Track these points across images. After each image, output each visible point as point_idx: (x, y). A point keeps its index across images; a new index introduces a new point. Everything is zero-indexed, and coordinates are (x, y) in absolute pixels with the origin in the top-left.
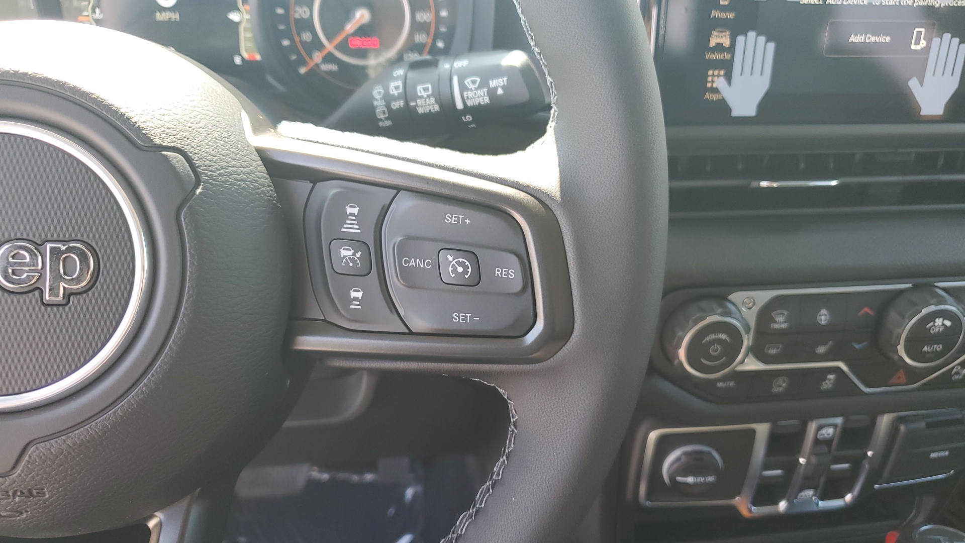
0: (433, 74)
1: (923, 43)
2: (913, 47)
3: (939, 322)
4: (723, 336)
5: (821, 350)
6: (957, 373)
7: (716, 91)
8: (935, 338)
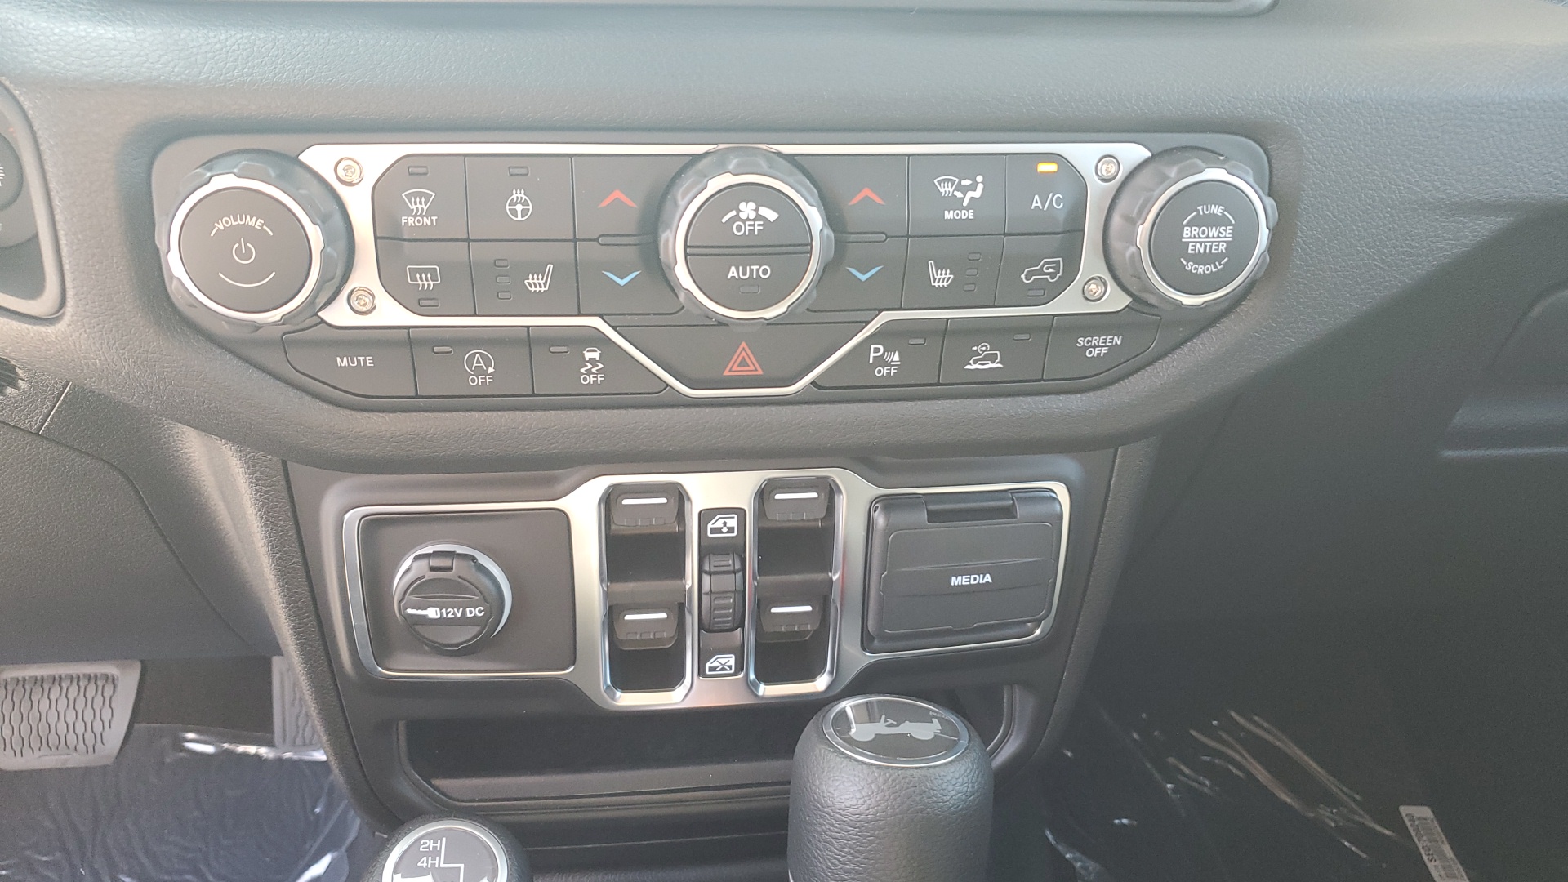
3: (747, 210)
5: (537, 284)
6: (881, 361)
8: (747, 250)
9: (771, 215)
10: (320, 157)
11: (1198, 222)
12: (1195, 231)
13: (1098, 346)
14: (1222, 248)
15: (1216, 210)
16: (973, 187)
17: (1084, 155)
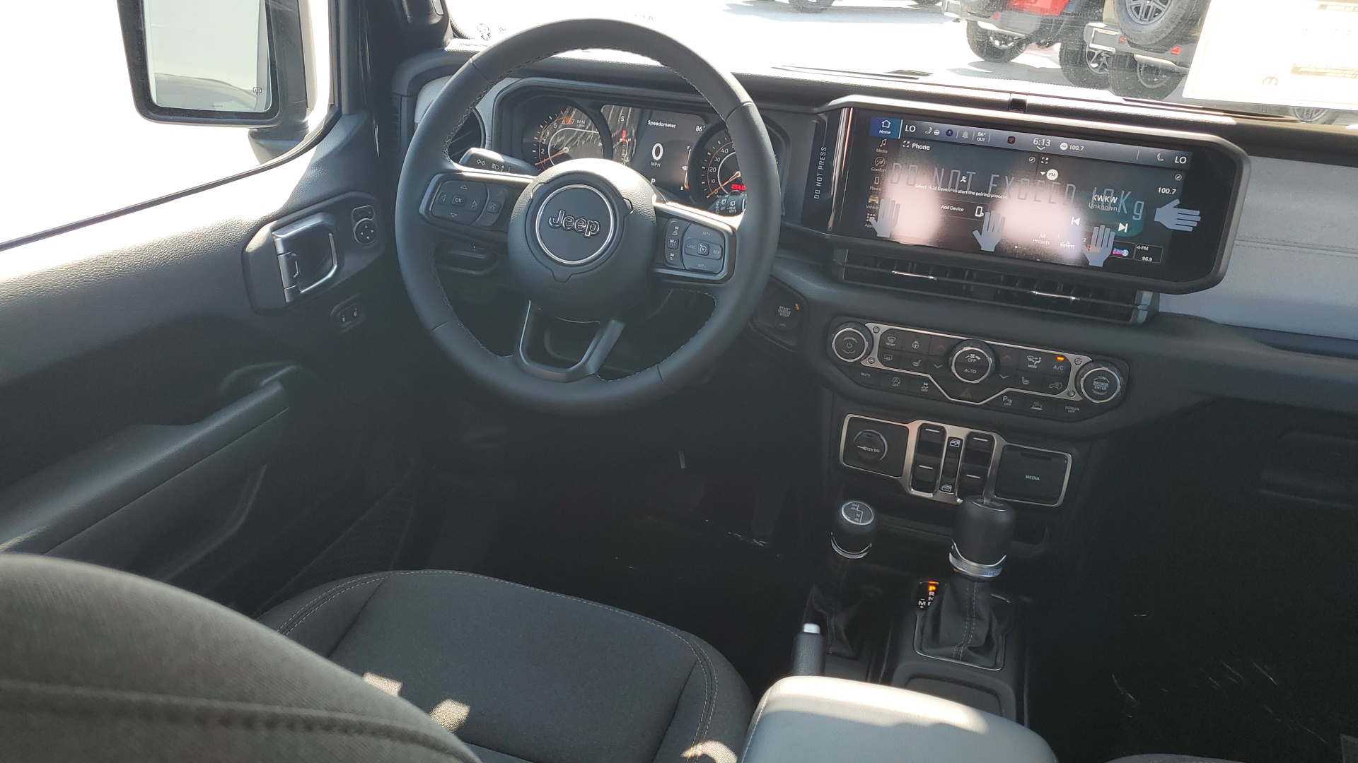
0: (736, 198)
1: (982, 214)
2: (976, 215)
3: (973, 356)
4: (854, 339)
5: (916, 364)
6: (1006, 401)
7: (869, 223)
8: (971, 366)
9: (979, 358)
10: (870, 325)
11: (1098, 381)
12: (1097, 383)
13: (1072, 410)
14: (1105, 389)
15: (1105, 379)
16: (1038, 360)
17: (1071, 357)
